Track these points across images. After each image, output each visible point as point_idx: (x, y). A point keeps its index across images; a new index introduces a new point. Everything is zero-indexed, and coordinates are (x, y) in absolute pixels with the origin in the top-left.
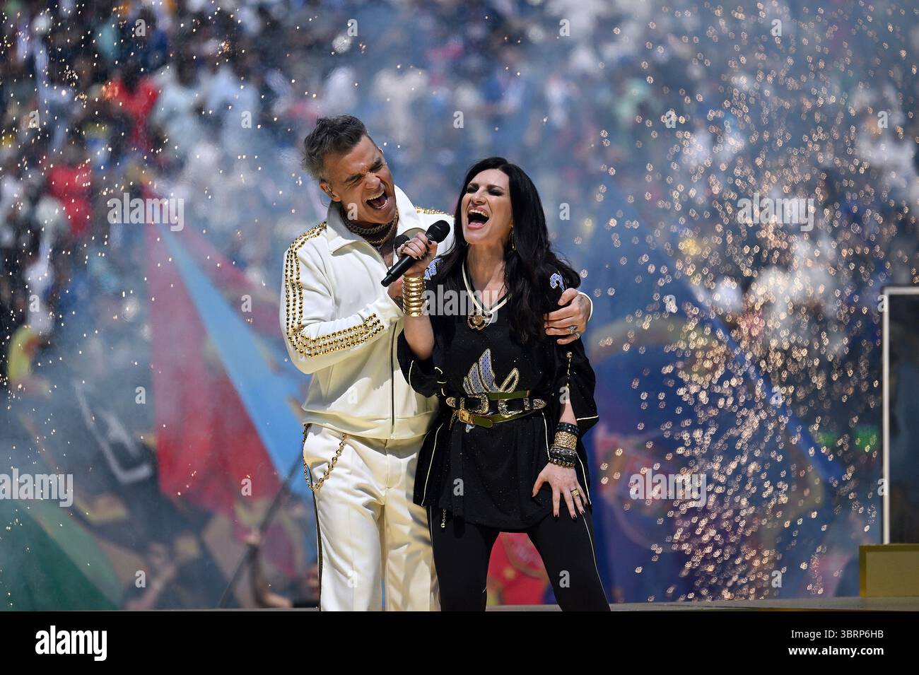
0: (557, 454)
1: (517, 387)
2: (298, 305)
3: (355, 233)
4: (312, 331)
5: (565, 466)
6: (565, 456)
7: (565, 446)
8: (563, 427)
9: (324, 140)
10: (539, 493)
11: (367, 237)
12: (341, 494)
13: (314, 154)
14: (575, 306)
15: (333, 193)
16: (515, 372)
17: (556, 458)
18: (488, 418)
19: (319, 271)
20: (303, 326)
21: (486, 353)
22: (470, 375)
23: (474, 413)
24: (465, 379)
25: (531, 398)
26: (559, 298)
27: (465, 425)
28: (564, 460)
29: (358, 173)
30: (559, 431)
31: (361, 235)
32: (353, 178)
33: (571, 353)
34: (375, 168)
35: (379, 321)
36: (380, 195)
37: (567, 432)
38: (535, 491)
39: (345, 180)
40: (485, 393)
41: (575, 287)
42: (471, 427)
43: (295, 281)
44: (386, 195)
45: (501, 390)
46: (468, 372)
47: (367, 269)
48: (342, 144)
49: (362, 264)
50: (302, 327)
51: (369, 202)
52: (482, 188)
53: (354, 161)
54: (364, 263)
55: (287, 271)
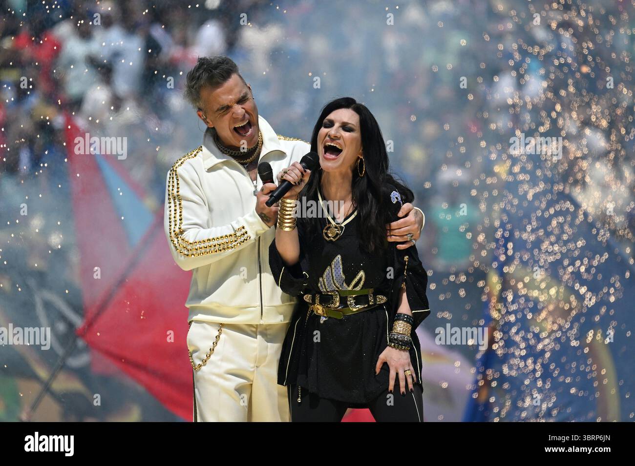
0: (395, 339)
1: (363, 286)
2: (178, 214)
3: (225, 154)
4: (191, 235)
5: (401, 350)
6: (401, 341)
7: (401, 332)
8: (399, 317)
9: (201, 75)
10: (380, 372)
11: (235, 157)
12: (214, 378)
13: (193, 88)
14: (411, 217)
15: (208, 120)
16: (362, 274)
17: (393, 342)
18: (339, 311)
19: (196, 186)
20: (184, 231)
21: (337, 258)
22: (324, 276)
23: (327, 307)
24: (321, 279)
25: (375, 295)
26: (399, 211)
27: (319, 317)
28: (400, 344)
29: (226, 104)
30: (396, 320)
31: (231, 155)
32: (223, 108)
33: (407, 257)
34: (242, 101)
35: (246, 233)
36: (245, 123)
37: (403, 320)
38: (378, 370)
39: (216, 110)
40: (337, 291)
41: (410, 202)
42: (325, 319)
43: (176, 194)
44: (250, 124)
45: (350, 288)
46: (323, 273)
47: (236, 183)
48: (214, 80)
49: (232, 179)
50: (182, 232)
51: (236, 129)
52: (337, 125)
53: (224, 94)
54: (233, 179)
55: (169, 186)
